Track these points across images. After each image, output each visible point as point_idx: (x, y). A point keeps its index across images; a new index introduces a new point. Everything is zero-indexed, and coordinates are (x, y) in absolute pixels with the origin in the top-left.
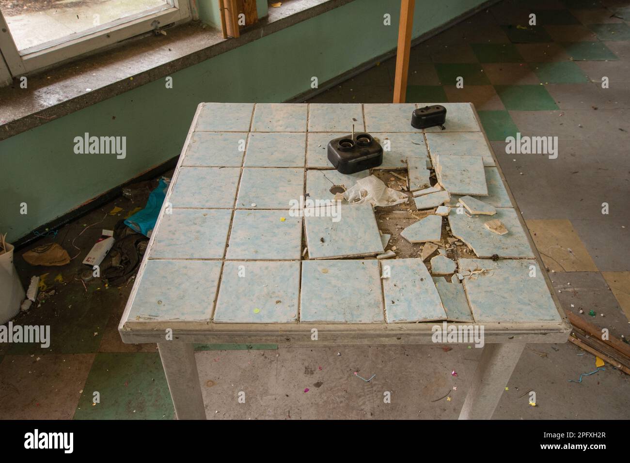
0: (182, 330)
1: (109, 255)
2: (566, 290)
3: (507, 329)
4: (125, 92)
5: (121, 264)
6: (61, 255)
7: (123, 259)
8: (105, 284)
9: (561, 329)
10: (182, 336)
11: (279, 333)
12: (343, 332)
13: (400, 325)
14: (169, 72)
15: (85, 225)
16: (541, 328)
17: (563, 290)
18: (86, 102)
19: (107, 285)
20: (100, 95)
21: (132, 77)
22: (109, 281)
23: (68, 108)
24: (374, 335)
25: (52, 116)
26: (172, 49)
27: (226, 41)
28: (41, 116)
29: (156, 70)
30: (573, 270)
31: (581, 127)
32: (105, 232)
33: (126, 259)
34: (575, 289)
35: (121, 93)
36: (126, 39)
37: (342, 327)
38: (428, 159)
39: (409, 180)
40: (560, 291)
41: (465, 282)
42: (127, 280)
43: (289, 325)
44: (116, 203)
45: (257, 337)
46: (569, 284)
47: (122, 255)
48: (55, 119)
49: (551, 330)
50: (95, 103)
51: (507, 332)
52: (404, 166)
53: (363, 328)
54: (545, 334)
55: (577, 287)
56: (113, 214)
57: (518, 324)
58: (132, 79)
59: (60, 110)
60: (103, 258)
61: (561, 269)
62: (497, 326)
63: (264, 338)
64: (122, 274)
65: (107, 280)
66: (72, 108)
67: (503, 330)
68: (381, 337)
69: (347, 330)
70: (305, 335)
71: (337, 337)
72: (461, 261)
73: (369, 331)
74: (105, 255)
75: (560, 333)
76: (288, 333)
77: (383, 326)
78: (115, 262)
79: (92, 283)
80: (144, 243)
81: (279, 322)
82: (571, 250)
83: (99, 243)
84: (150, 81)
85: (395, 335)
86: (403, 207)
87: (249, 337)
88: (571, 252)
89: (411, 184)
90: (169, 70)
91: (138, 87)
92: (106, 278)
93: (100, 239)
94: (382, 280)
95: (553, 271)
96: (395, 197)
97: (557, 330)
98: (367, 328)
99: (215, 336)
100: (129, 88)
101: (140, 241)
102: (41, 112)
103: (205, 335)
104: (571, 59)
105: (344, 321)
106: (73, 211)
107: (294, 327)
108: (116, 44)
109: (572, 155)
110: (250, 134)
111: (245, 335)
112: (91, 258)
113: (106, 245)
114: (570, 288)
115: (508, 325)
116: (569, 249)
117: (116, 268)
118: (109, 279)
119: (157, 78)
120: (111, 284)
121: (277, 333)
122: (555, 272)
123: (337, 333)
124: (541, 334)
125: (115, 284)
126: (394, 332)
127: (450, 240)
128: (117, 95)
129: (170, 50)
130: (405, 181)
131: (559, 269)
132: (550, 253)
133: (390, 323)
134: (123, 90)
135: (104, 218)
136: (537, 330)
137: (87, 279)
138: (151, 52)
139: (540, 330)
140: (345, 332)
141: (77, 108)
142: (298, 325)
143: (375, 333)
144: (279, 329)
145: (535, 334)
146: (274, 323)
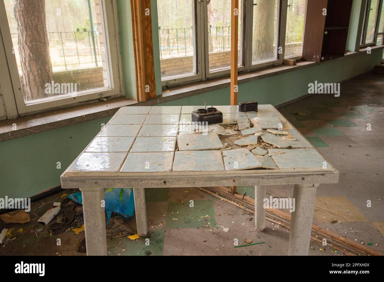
0: (100, 176)
1: (55, 217)
2: (350, 231)
3: (300, 172)
4: (80, 123)
5: (62, 221)
6: (25, 216)
7: (64, 218)
8: (50, 233)
9: (333, 171)
10: (99, 180)
11: (160, 177)
12: (199, 176)
13: (234, 172)
14: (105, 115)
15: (43, 203)
16: (320, 171)
17: (348, 231)
18: (57, 126)
19: (51, 234)
20: (65, 123)
21: (85, 115)
22: (53, 232)
23: (46, 127)
24: (218, 178)
25: (37, 131)
26: (108, 106)
27: (138, 103)
28: (31, 130)
29: (99, 114)
30: (352, 221)
31: (343, 154)
32: (55, 204)
33: (66, 218)
34: (356, 231)
35: (78, 123)
36: (84, 102)
37: (198, 173)
38: (249, 121)
39: (238, 126)
40: (346, 232)
41: (272, 156)
42: (65, 231)
43: (166, 173)
44: (64, 192)
45: (146, 181)
46: (351, 228)
47: (64, 215)
48: (38, 133)
49: (326, 172)
50: (62, 127)
51: (299, 173)
52: (236, 123)
53: (211, 174)
54: (323, 175)
55: (357, 230)
56: (62, 197)
57: (306, 169)
58: (84, 116)
59: (41, 128)
60: (52, 219)
61: (345, 221)
62: (293, 170)
63: (150, 182)
64: (62, 227)
65: (51, 231)
66: (48, 128)
67: (297, 172)
68: (223, 180)
69: (201, 175)
70: (176, 179)
71: (196, 180)
72: (269, 150)
73: (215, 175)
74: (53, 217)
75: (332, 173)
76: (165, 177)
77: (223, 173)
78: (59, 220)
79: (41, 233)
80: (79, 208)
81: (160, 171)
82: (349, 211)
83: (51, 210)
84: (94, 119)
85: (231, 178)
86: (236, 136)
87: (141, 181)
88: (349, 212)
89: (239, 127)
90: (106, 114)
91: (87, 121)
92: (51, 230)
93: (52, 208)
94: (223, 157)
95: (340, 222)
96: (230, 132)
97: (330, 171)
98: (213, 174)
99: (119, 181)
100: (82, 121)
101: (77, 207)
102: (31, 128)
103: (113, 180)
104: (332, 126)
105: (200, 170)
106: (37, 195)
107: (169, 174)
108: (78, 104)
109: (341, 166)
110: (148, 115)
111: (139, 180)
112: (44, 218)
113: (54, 211)
114: (352, 230)
115: (300, 170)
116: (348, 211)
117: (59, 224)
118: (53, 230)
119: (98, 118)
120: (54, 233)
121: (158, 177)
122: (341, 222)
123: (195, 176)
124: (321, 175)
125: (57, 233)
126: (231, 176)
127: (263, 144)
128: (75, 124)
129: (107, 106)
130: (236, 127)
131: (343, 221)
132: (336, 213)
133: (228, 171)
134: (79, 122)
135: (56, 199)
136: (318, 172)
137: (39, 230)
138: (97, 107)
139: (320, 172)
140: (200, 176)
141: (51, 128)
142: (171, 173)
143: (218, 176)
144: (160, 175)
145: (317, 175)
146: (157, 172)
